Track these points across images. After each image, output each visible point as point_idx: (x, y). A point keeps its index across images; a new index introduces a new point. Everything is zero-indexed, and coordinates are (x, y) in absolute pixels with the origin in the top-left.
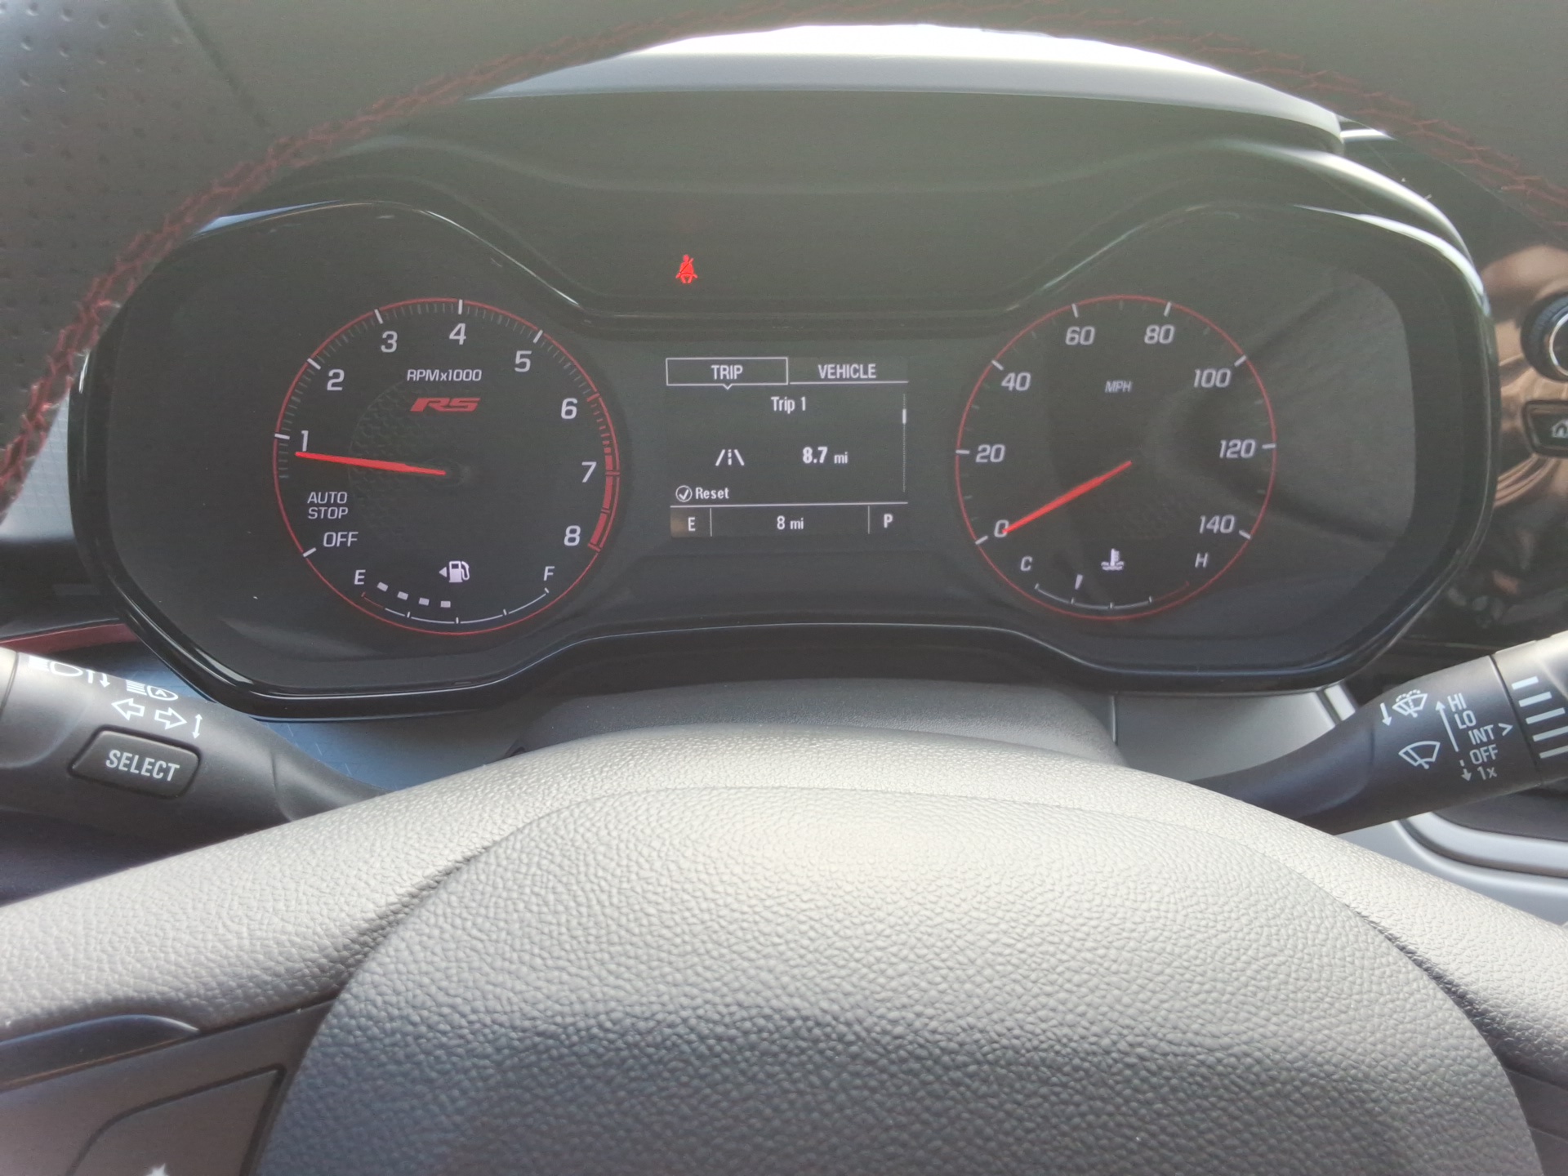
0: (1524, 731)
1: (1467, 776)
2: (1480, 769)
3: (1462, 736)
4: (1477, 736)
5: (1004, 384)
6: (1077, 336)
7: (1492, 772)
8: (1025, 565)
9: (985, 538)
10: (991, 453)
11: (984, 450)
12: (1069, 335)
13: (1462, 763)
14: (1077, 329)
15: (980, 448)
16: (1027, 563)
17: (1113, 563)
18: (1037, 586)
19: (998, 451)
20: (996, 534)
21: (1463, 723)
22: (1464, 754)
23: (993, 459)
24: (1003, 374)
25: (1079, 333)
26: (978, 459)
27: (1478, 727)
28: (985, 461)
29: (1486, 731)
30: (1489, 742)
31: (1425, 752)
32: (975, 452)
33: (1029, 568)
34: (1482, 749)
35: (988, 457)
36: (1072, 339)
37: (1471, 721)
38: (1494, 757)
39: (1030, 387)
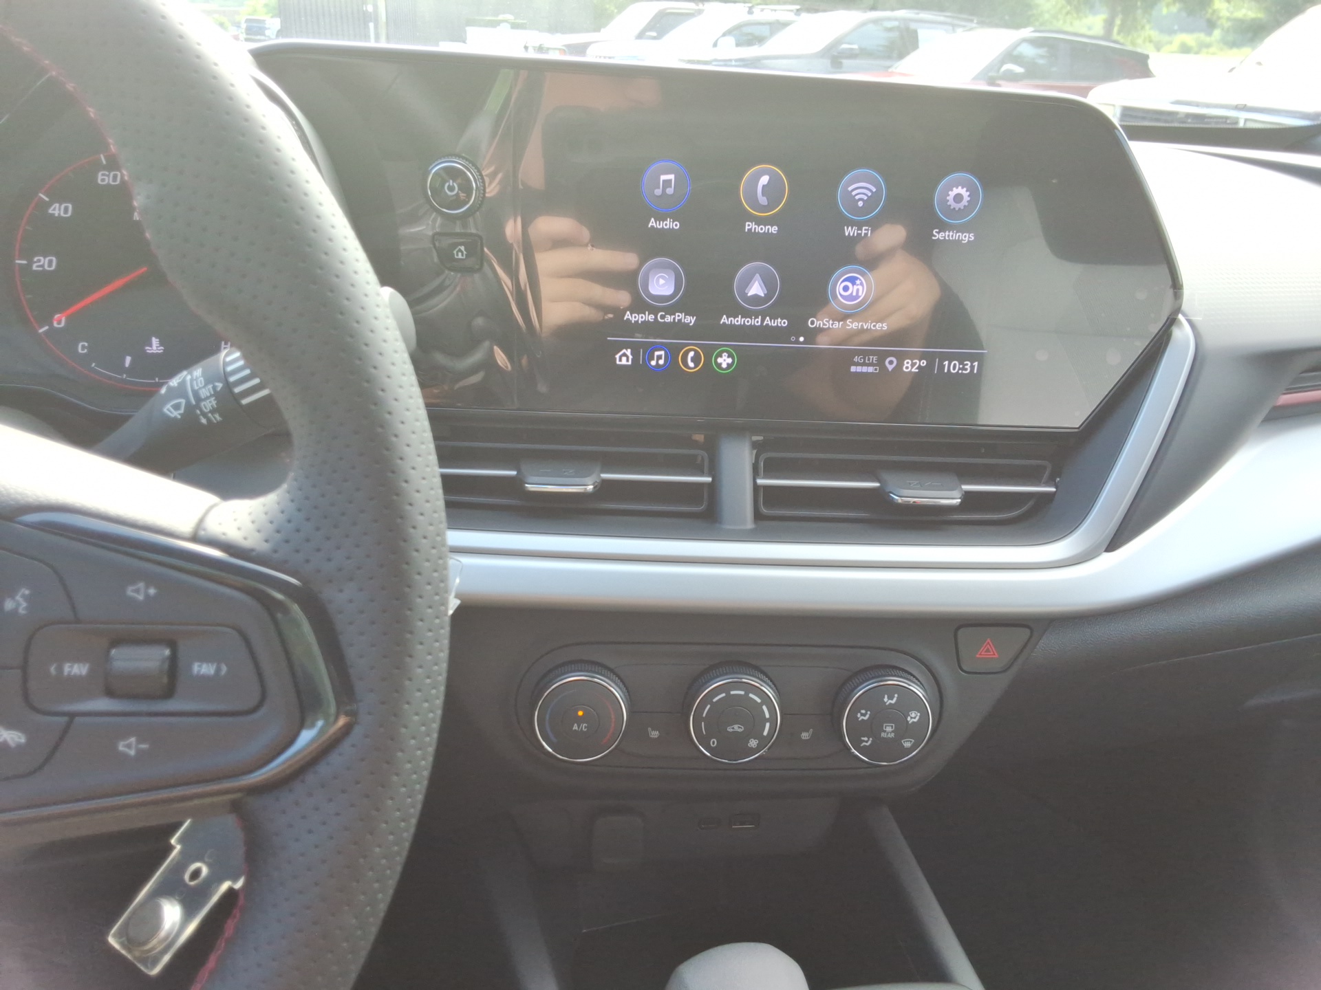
0: (229, 386)
1: (204, 421)
2: (210, 415)
3: (196, 394)
4: (204, 393)
5: (50, 211)
6: (106, 178)
7: (217, 416)
8: (82, 348)
9: (46, 328)
10: (45, 263)
11: (39, 261)
12: (100, 177)
13: (198, 412)
14: (107, 173)
15: (35, 259)
16: (83, 347)
17: (154, 348)
18: (93, 365)
19: (50, 262)
20: (55, 325)
21: (197, 385)
22: (198, 406)
23: (46, 267)
24: (49, 205)
25: (108, 176)
26: (34, 267)
27: (204, 387)
28: (41, 269)
29: (209, 389)
30: (211, 396)
31: (177, 407)
32: (31, 263)
33: (86, 351)
34: (208, 401)
35: (42, 266)
36: (103, 180)
37: (201, 384)
38: (215, 406)
39: (72, 213)
